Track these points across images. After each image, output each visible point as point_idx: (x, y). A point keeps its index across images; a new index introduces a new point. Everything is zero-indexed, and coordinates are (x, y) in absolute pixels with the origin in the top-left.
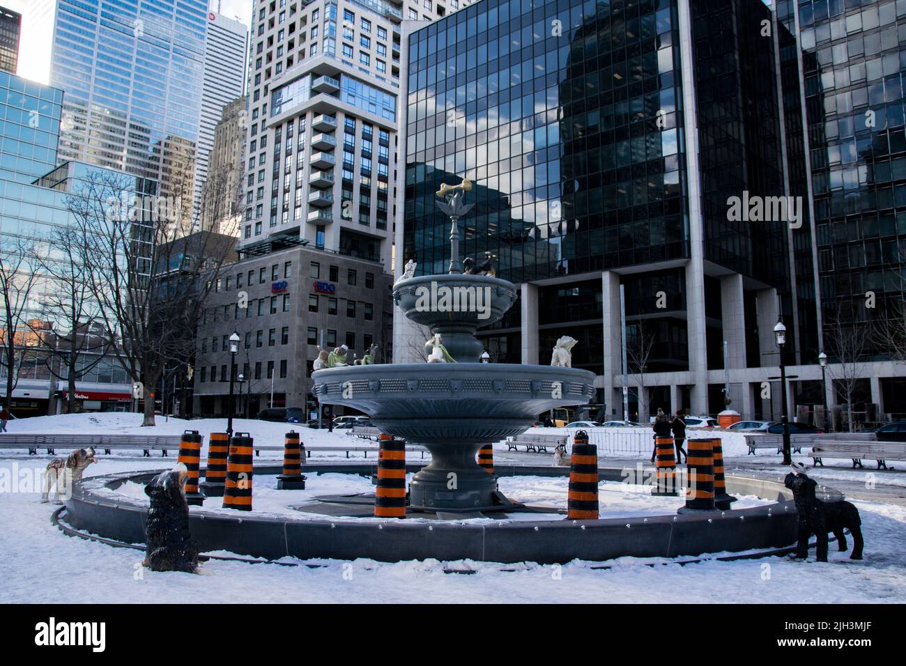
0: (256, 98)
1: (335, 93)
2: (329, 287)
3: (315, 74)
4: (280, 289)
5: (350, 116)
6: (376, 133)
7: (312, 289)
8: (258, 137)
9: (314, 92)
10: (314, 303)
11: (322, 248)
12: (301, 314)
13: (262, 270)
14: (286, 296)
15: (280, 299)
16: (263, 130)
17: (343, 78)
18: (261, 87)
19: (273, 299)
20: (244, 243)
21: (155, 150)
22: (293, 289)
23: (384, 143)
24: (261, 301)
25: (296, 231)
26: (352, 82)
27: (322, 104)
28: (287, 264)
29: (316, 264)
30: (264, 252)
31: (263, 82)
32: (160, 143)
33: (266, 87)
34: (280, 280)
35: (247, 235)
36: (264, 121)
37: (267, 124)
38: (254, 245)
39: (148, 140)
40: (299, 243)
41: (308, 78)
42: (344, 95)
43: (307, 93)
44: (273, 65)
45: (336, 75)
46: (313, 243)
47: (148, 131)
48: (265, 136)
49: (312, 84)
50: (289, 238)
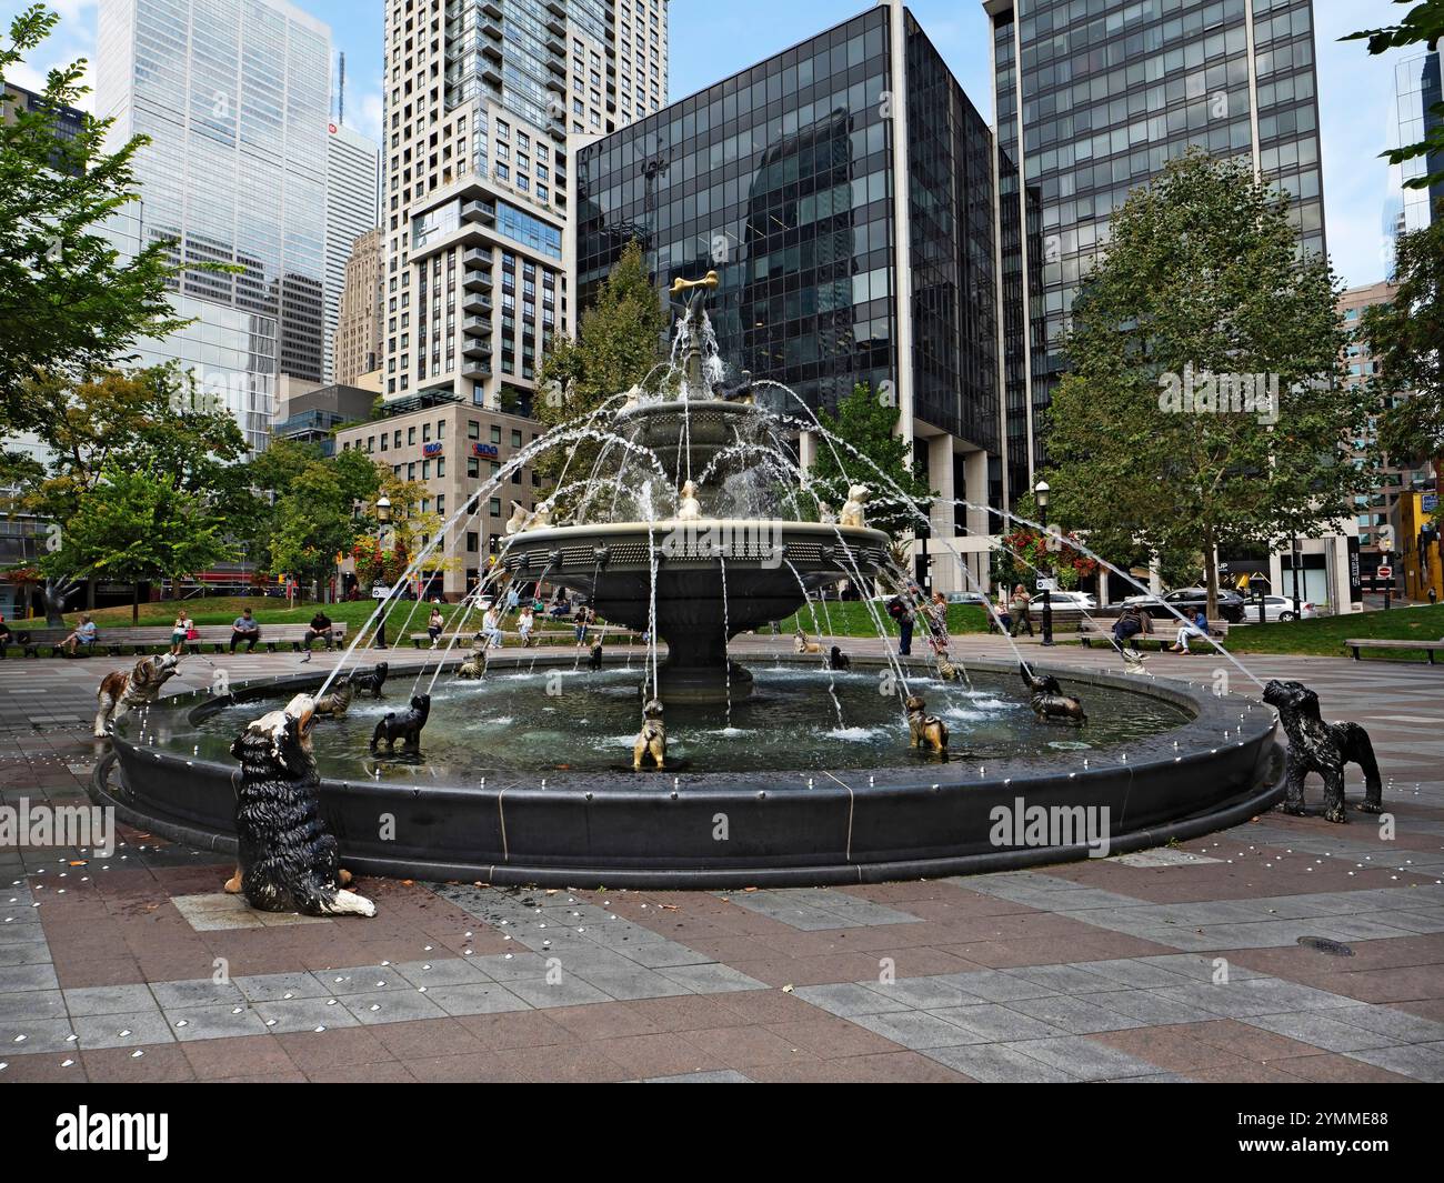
0: (394, 226)
1: (490, 223)
2: (490, 450)
3: (464, 197)
4: (433, 453)
5: (508, 251)
6: (540, 274)
7: (471, 452)
8: (398, 274)
9: (465, 221)
10: (473, 467)
11: (482, 406)
12: (459, 480)
13: (412, 430)
14: (441, 460)
15: (433, 464)
16: (404, 265)
17: (498, 204)
18: (399, 212)
19: (426, 463)
20: (388, 398)
21: (272, 289)
22: (449, 452)
23: (549, 286)
24: (411, 466)
25: (449, 386)
26: (509, 210)
27: (475, 235)
28: (441, 423)
29: (474, 424)
30: (412, 410)
31: (402, 207)
32: (277, 281)
33: (405, 213)
34: (434, 441)
35: (392, 390)
36: (405, 254)
37: (409, 258)
38: (400, 401)
39: (262, 277)
40: (454, 400)
41: (456, 203)
42: (500, 225)
43: (456, 222)
44: (412, 185)
45: (490, 200)
46: (469, 399)
47: (259, 266)
48: (408, 273)
49: (462, 211)
50: (442, 392)
